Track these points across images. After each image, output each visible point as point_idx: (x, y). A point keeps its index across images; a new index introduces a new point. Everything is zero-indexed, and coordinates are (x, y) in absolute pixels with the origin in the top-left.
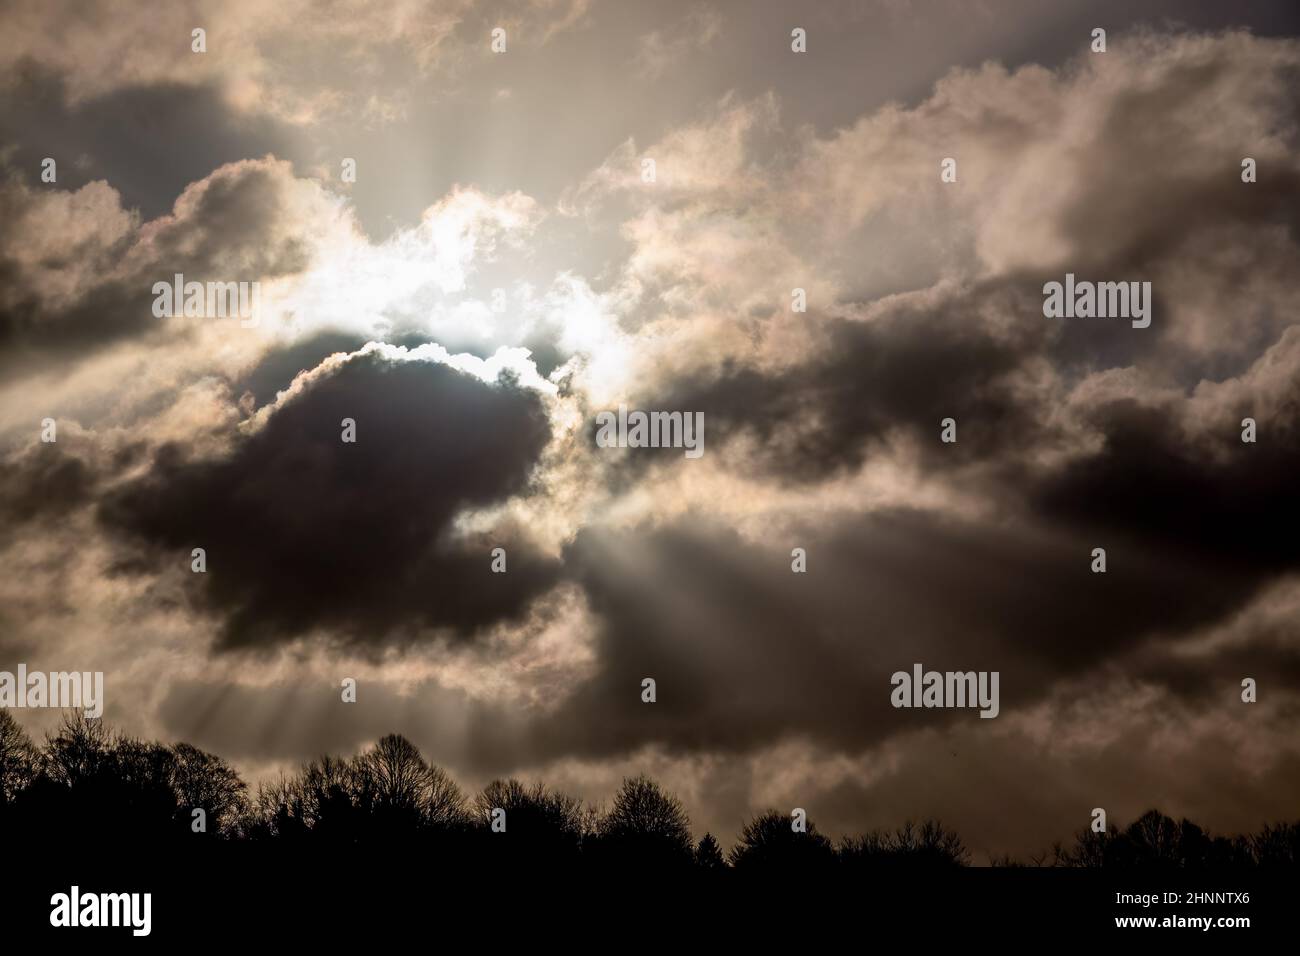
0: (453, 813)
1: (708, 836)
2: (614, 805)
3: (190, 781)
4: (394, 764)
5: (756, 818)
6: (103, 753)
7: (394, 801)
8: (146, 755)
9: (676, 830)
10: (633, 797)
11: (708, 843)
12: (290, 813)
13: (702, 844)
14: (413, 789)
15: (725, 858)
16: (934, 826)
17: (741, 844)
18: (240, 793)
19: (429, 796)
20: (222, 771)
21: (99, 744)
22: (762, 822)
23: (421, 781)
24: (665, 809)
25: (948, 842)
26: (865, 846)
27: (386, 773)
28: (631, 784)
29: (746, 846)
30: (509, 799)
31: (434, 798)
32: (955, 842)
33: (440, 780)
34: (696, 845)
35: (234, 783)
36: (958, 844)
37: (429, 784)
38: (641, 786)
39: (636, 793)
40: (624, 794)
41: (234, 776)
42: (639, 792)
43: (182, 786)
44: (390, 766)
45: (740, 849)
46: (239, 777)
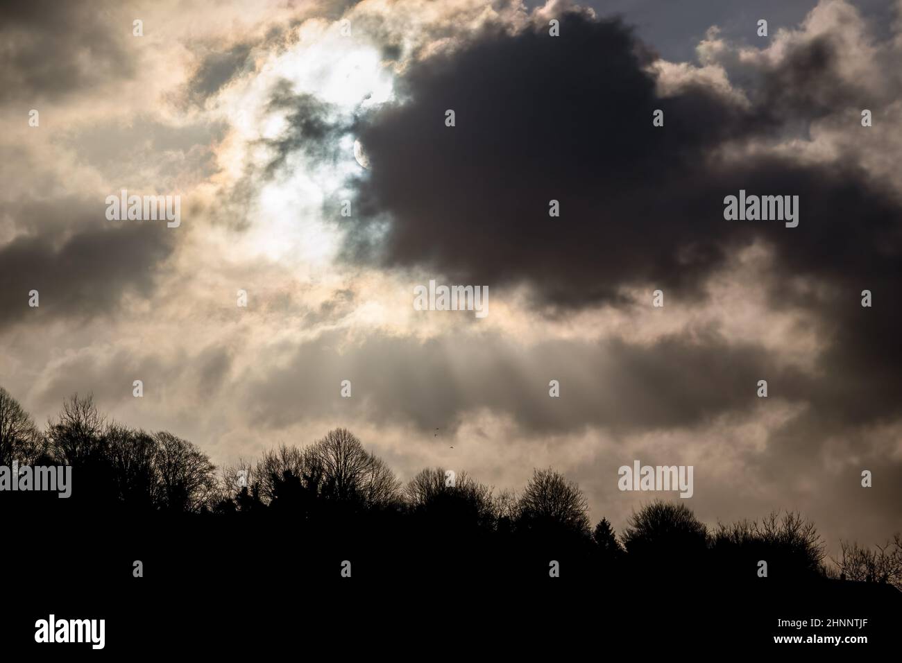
0: (389, 496)
1: (604, 520)
2: (525, 492)
3: (169, 462)
4: (340, 454)
5: (644, 506)
6: (95, 438)
7: (340, 483)
8: (131, 440)
9: (576, 515)
10: (542, 486)
11: (604, 527)
12: (250, 493)
13: (598, 527)
14: (355, 474)
15: (617, 538)
16: (795, 517)
17: (631, 528)
18: (210, 474)
19: (370, 480)
20: (196, 455)
21: (93, 431)
22: (649, 509)
23: (362, 468)
24: (568, 496)
25: (806, 531)
26: (736, 533)
27: (334, 461)
28: (540, 475)
29: (635, 529)
30: (436, 485)
31: (373, 483)
32: (812, 531)
33: (379, 467)
34: (593, 526)
35: (204, 465)
36: (814, 532)
37: (370, 470)
38: (549, 477)
39: (544, 482)
40: (534, 483)
41: (205, 460)
42: (547, 482)
43: (161, 468)
44: (337, 455)
45: (630, 532)
46: (209, 461)
